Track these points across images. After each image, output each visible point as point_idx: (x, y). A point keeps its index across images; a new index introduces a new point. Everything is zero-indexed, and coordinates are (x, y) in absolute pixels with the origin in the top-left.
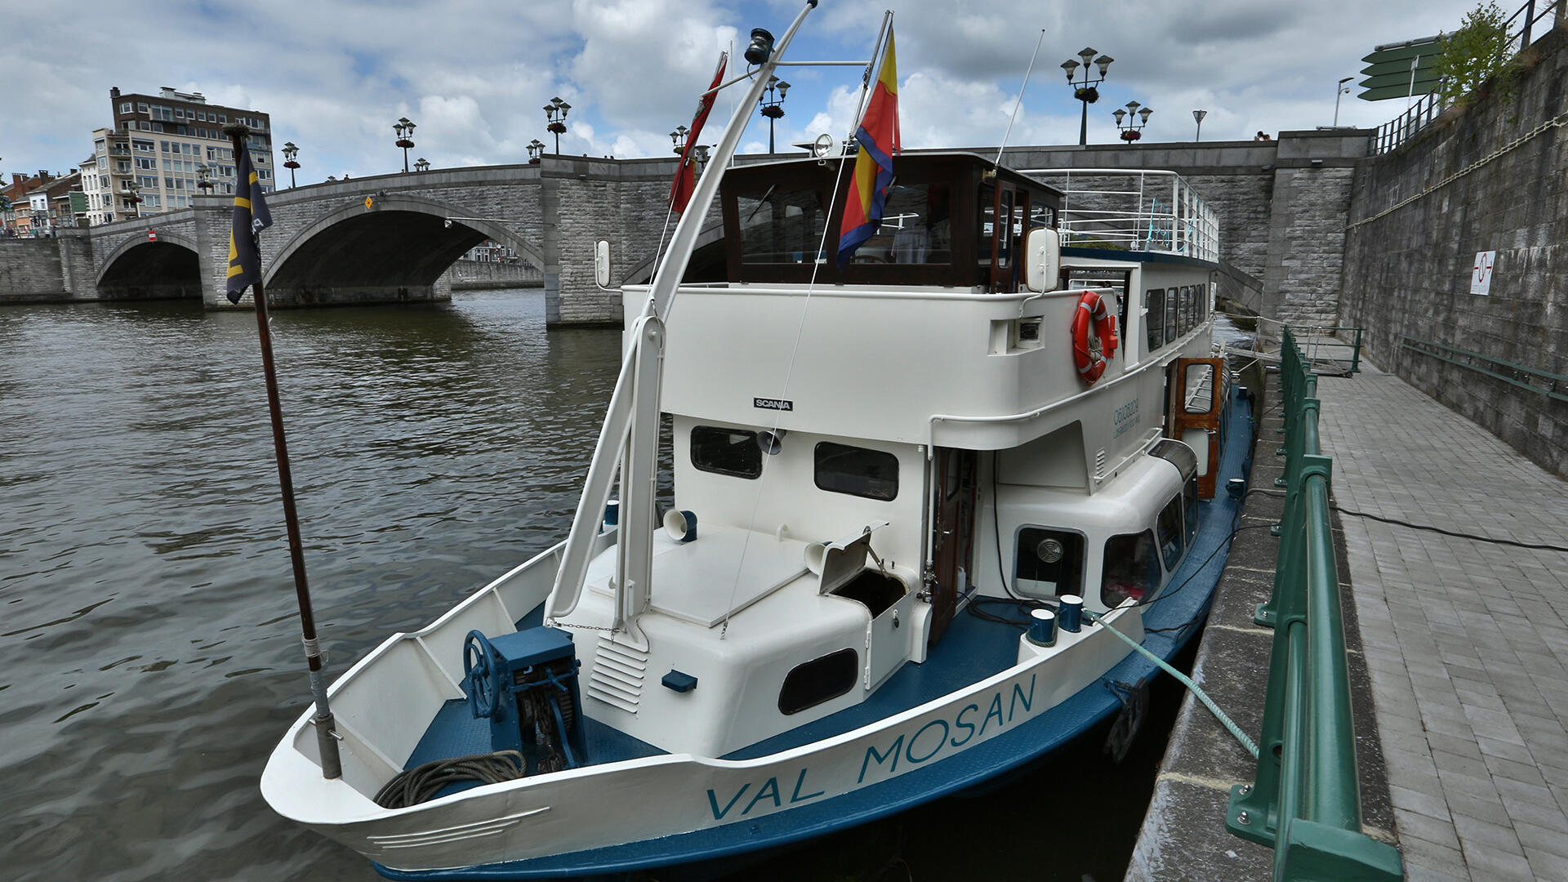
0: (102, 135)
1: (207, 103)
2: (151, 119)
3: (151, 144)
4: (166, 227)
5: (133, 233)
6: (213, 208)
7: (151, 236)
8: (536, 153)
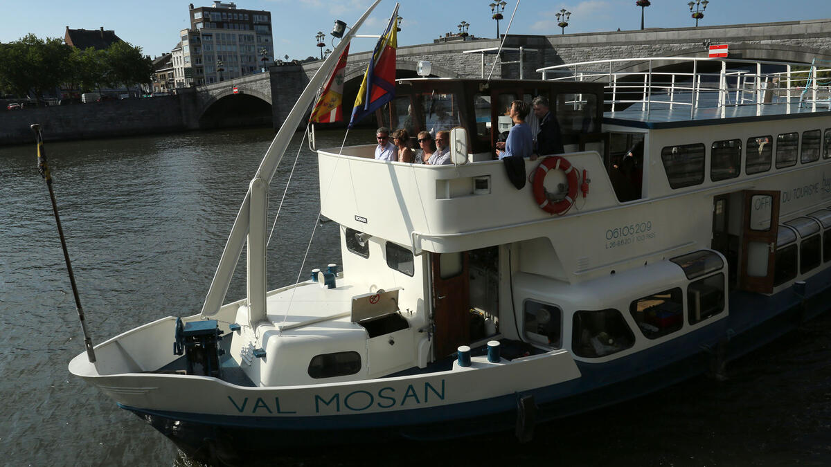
0: (186, 33)
1: (237, 8)
2: (211, 20)
3: (211, 36)
4: (243, 85)
5: (222, 89)
6: (279, 73)
7: (235, 90)
8: (464, 30)
